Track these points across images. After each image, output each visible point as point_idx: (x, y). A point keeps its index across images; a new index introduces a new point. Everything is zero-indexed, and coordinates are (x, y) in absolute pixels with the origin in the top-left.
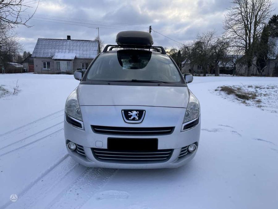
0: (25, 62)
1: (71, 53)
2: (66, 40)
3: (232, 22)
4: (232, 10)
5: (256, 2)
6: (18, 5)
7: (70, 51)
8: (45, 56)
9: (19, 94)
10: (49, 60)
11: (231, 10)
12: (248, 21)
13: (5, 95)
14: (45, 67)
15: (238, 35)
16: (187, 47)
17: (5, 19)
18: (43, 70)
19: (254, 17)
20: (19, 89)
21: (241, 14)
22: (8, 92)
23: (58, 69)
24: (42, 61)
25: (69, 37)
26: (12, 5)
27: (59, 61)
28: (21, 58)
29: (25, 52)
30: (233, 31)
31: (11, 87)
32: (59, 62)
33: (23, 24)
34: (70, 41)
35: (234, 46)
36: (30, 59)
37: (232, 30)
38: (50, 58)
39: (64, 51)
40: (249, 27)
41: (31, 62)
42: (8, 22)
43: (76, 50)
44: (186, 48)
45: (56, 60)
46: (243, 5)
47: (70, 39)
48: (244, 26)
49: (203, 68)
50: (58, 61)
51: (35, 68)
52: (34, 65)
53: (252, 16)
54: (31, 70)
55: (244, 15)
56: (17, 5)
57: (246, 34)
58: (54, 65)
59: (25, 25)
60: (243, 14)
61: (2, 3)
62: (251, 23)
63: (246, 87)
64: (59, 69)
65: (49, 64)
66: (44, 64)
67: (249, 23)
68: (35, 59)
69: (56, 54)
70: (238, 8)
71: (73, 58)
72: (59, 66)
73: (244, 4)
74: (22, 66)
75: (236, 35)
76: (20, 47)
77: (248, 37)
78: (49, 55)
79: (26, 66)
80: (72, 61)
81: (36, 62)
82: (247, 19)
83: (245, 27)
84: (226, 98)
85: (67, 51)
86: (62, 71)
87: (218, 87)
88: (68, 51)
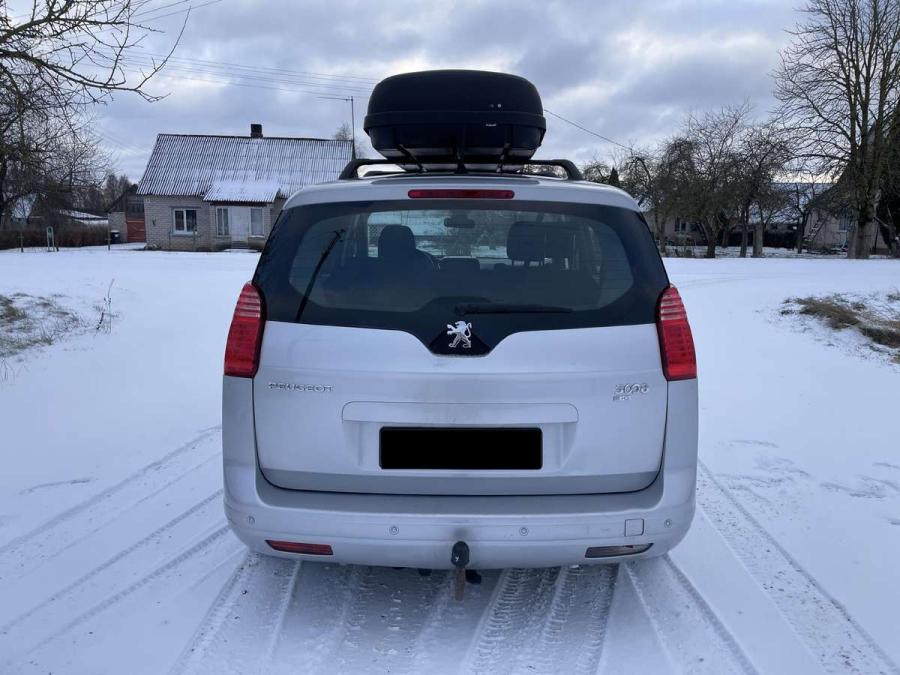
0: (115, 211)
1: (265, 180)
2: (247, 138)
3: (804, 74)
4: (805, 34)
5: (886, 7)
6: (114, 23)
7: (261, 172)
8: (181, 190)
9: (115, 328)
10: (192, 204)
11: (802, 36)
12: (858, 73)
13: (68, 334)
14: (179, 226)
15: (826, 120)
16: (641, 160)
17: (69, 71)
18: (174, 236)
19: (879, 59)
20: (113, 309)
21: (836, 49)
22: (75, 319)
23: (223, 232)
24: (173, 208)
25: (256, 130)
26: (95, 23)
27: (225, 207)
28: (100, 195)
29: (112, 178)
30: (809, 107)
31: (84, 302)
32: (226, 211)
33: (135, 90)
34: (259, 140)
35: (811, 155)
36: (133, 200)
37: (805, 102)
38: (199, 197)
39: (242, 173)
40: (863, 91)
41: (133, 211)
42: (81, 82)
43: (281, 172)
44: (639, 163)
45: (216, 203)
46: (841, 18)
47: (261, 137)
48: (844, 88)
49: (695, 228)
50: (222, 207)
51: (149, 228)
52: (143, 217)
53: (870, 57)
54: (135, 235)
55: (845, 51)
56: (111, 24)
57: (854, 118)
58: (208, 221)
59: (139, 92)
60: (840, 48)
61: (62, 16)
62: (868, 80)
63: (883, 298)
64: (227, 233)
65: (192, 214)
66: (179, 215)
67: (862, 80)
68: (147, 202)
69: (217, 184)
70: (823, 30)
71: (271, 198)
72: (226, 224)
73: (844, 16)
74: (107, 222)
75: (821, 119)
76: (103, 163)
77: (859, 125)
78: (194, 189)
79: (116, 222)
80: (269, 207)
81: (151, 210)
82: (856, 67)
83: (849, 94)
84: (833, 342)
85: (252, 173)
86: (235, 238)
87: (788, 301)
88: (255, 173)
